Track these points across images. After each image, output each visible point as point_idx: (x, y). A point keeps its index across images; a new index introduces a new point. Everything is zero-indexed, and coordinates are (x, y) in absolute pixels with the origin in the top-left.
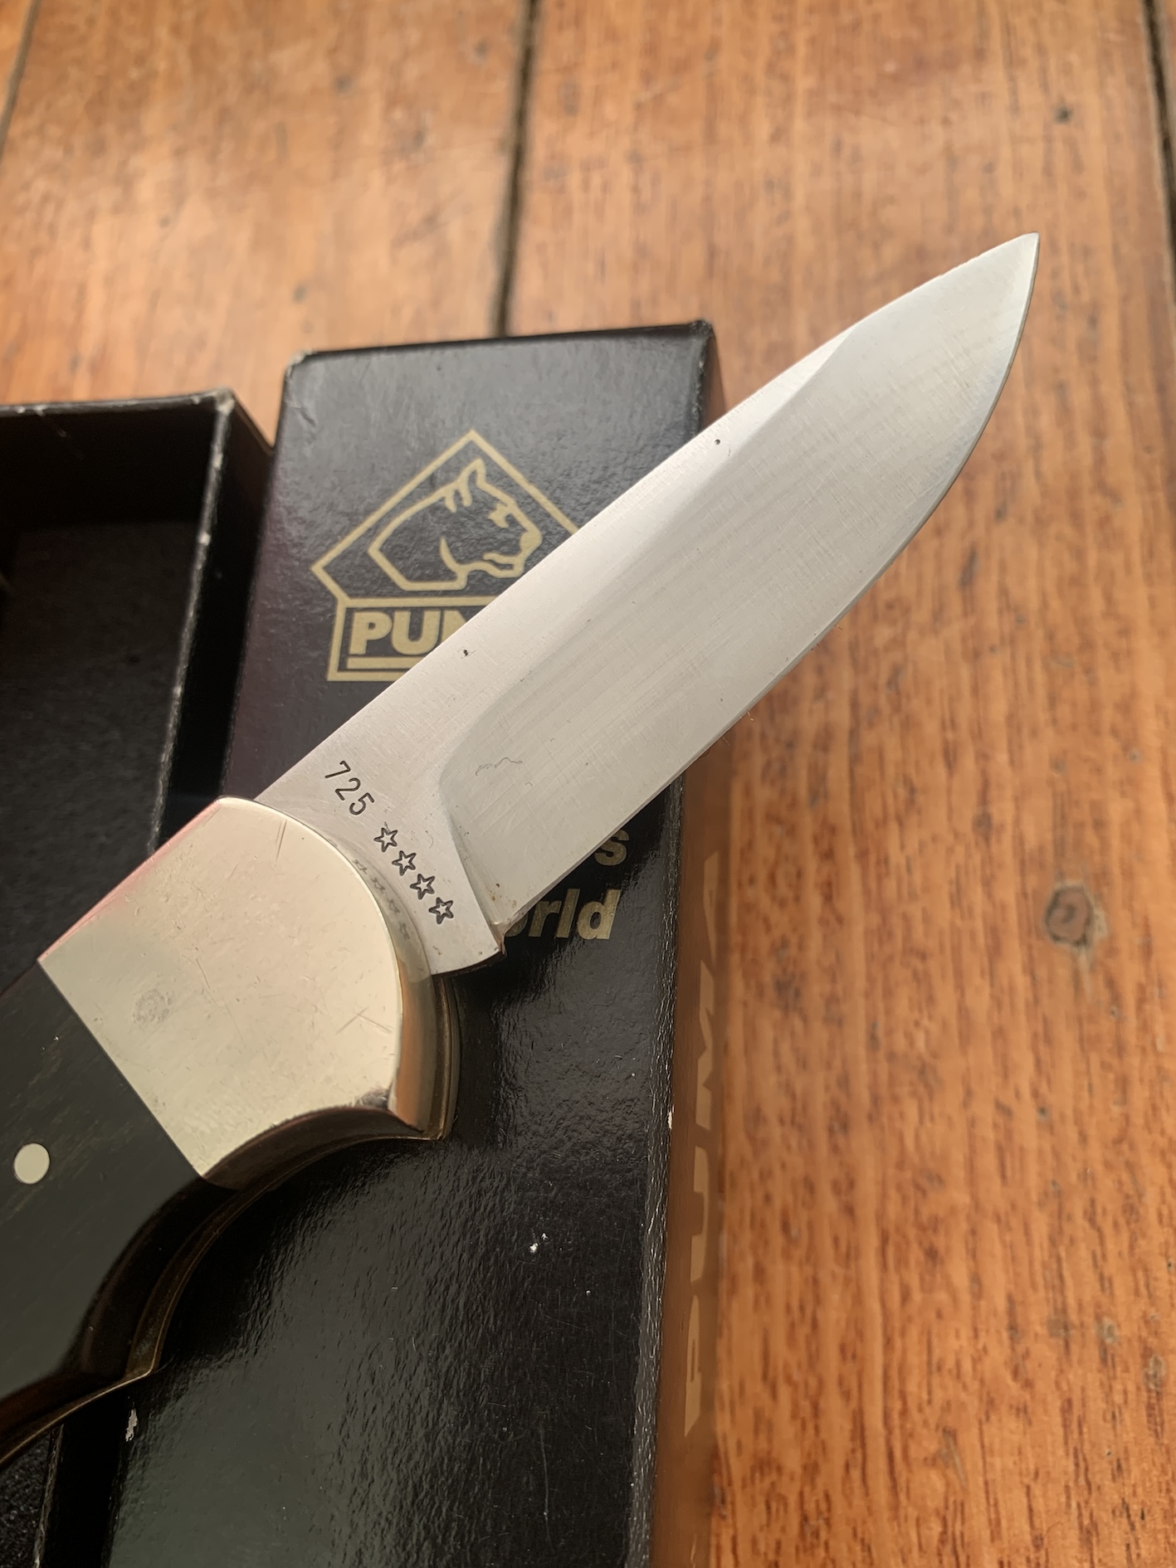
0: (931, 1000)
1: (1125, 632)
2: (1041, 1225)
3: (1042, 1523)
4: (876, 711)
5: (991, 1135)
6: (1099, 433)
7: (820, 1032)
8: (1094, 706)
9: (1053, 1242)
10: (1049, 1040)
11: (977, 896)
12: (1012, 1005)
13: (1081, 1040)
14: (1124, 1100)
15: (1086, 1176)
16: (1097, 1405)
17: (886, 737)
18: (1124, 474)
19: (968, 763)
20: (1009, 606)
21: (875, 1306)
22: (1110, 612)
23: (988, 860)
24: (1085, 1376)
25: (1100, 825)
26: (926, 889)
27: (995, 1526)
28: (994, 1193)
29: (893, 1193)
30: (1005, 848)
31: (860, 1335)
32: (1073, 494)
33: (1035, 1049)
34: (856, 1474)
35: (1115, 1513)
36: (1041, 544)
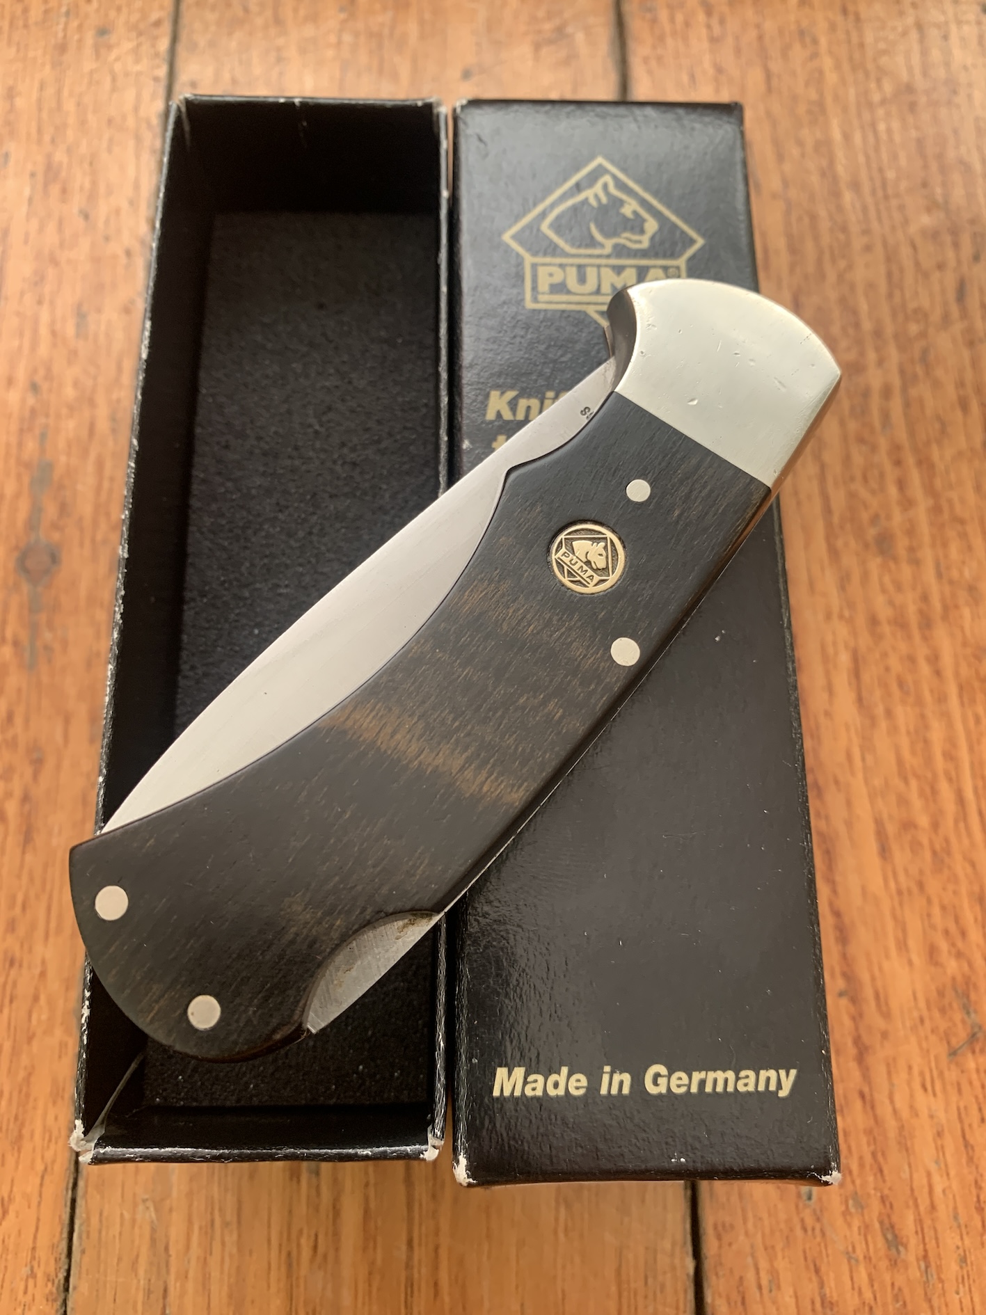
0: (970, 548)
4: (916, 376)
7: (906, 571)
17: (922, 390)
21: (959, 726)
26: (959, 483)
29: (962, 661)
31: (954, 745)
34: (962, 825)
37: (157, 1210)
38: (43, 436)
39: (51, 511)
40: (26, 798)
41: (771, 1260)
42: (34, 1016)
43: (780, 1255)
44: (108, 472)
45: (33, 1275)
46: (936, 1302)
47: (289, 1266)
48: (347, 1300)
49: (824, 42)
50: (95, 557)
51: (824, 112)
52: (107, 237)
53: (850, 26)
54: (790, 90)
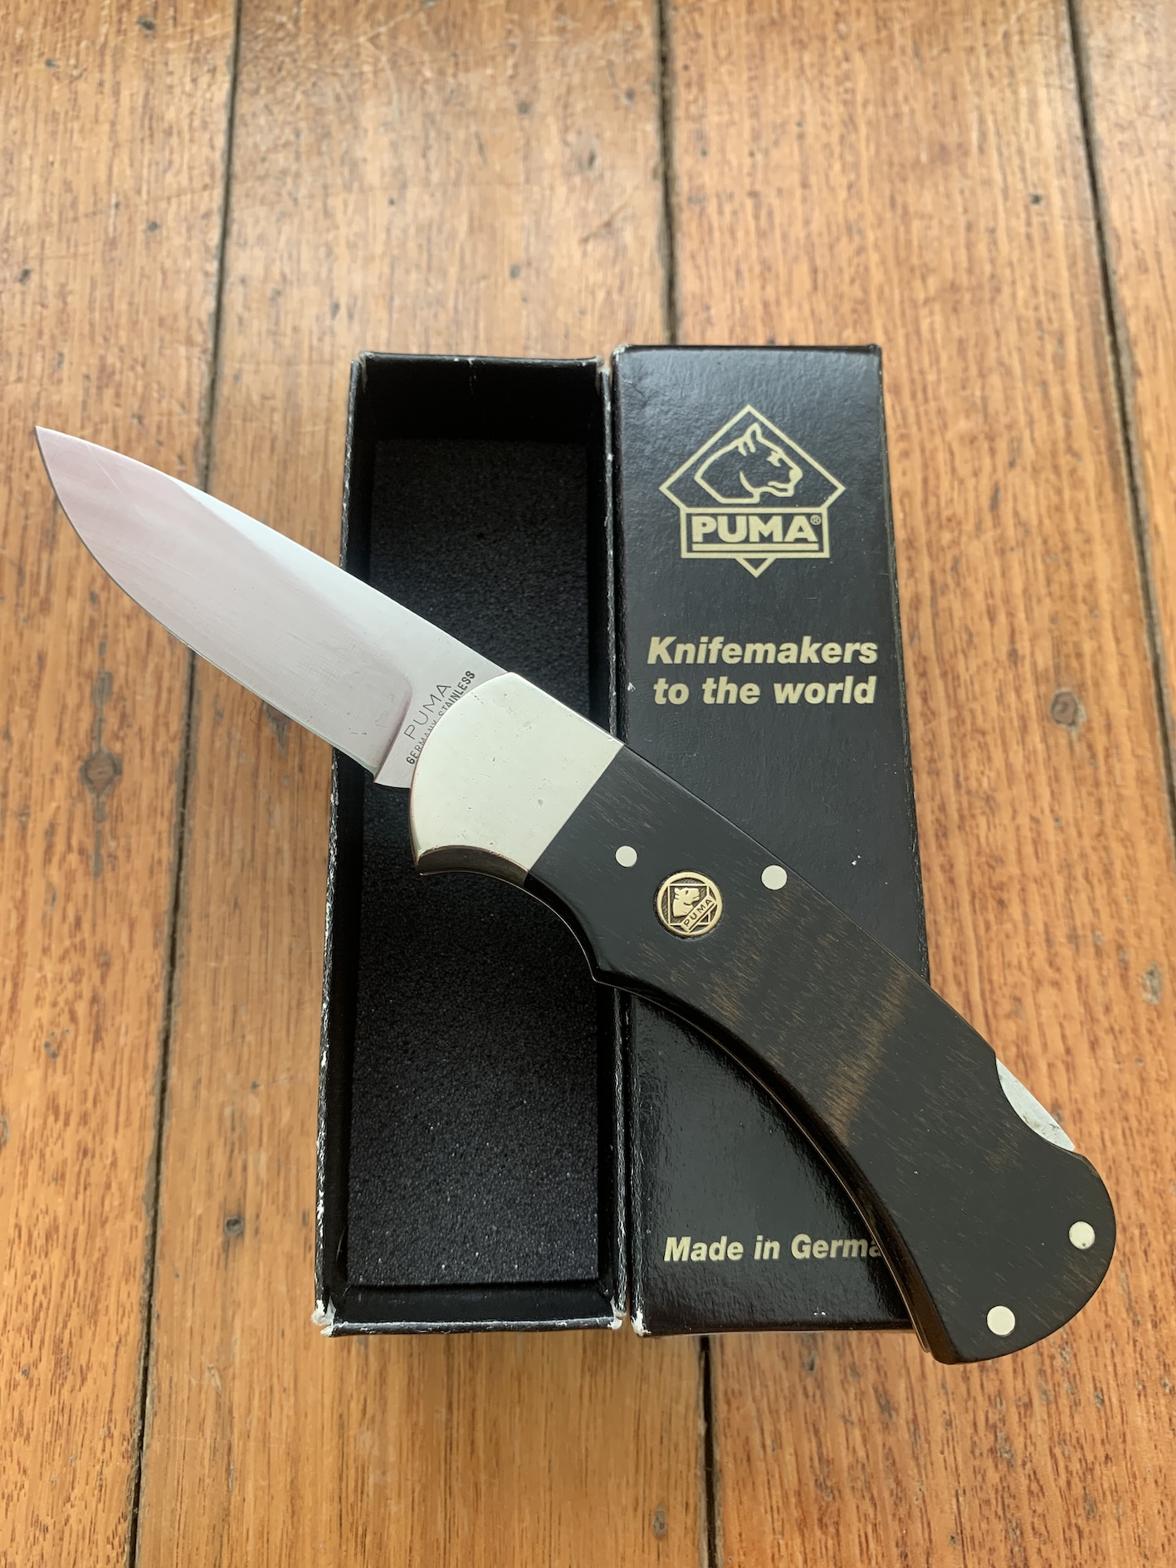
0: (989, 758)
1: (1088, 541)
2: (1060, 882)
3: (1070, 1042)
4: (946, 586)
5: (1029, 835)
8: (1072, 586)
9: (1067, 892)
10: (1057, 779)
11: (1012, 698)
12: (1036, 761)
13: (1075, 779)
14: (1101, 813)
15: (1083, 856)
16: (1095, 977)
17: (951, 600)
18: (1082, 443)
19: (1002, 618)
20: (1020, 523)
21: (970, 933)
22: (1079, 529)
23: (1017, 677)
24: (1088, 962)
25: (1079, 656)
26: (983, 694)
27: (1045, 1046)
28: (1033, 867)
29: (975, 869)
30: (1026, 669)
31: (964, 951)
32: (1054, 454)
33: (1050, 785)
35: (1106, 1032)
36: (1037, 485)
37: (221, 1377)
38: (102, 646)
39: (112, 721)
40: (95, 1000)
41: (776, 1422)
42: (107, 1203)
43: (783, 1418)
44: (165, 684)
45: (110, 1435)
46: (922, 1461)
47: (342, 1427)
48: (392, 1457)
49: (871, 236)
50: (155, 768)
51: (868, 311)
52: (160, 443)
53: (898, 221)
54: (836, 288)
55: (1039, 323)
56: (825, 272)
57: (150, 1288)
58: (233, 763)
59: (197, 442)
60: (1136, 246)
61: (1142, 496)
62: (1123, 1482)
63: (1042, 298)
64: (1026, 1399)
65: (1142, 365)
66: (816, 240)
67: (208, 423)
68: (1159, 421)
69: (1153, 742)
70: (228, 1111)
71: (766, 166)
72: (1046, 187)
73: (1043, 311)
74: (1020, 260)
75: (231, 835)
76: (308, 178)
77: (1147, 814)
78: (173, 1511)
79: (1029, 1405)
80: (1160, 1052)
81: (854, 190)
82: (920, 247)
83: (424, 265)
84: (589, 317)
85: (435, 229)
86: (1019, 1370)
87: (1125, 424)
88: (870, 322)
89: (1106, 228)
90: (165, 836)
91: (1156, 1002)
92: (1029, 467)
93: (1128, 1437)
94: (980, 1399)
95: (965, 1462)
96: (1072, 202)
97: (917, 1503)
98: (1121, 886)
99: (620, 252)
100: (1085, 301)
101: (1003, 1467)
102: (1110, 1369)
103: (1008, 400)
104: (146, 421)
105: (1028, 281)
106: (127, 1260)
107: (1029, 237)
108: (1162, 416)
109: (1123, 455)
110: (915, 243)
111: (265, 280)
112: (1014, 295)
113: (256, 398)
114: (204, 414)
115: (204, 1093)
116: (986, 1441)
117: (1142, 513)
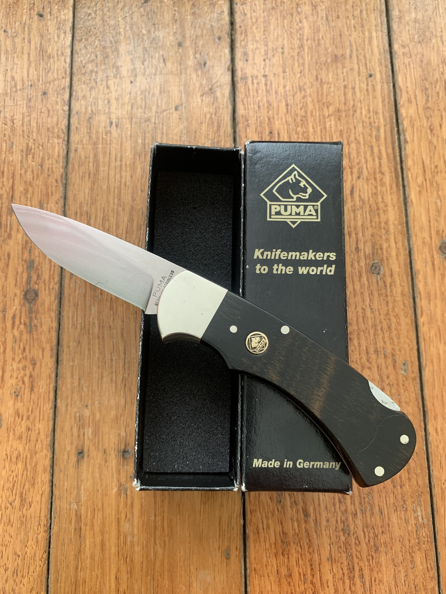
1: (386, 206)
2: (372, 332)
5: (361, 315)
6: (380, 158)
8: (380, 223)
9: (374, 335)
10: (372, 294)
11: (356, 265)
12: (364, 288)
13: (379, 294)
14: (388, 307)
15: (381, 322)
16: (384, 365)
18: (385, 169)
19: (353, 236)
20: (362, 200)
22: (383, 202)
23: (358, 257)
24: (381, 361)
25: (381, 249)
28: (362, 326)
30: (362, 254)
32: (375, 173)
33: (369, 296)
35: (387, 385)
36: (368, 185)
37: (77, 505)
38: (30, 250)
39: (34, 277)
40: (31, 376)
41: (268, 520)
42: (37, 446)
43: (270, 519)
44: (53, 264)
45: (40, 525)
46: (318, 533)
47: (118, 522)
48: (136, 532)
49: (308, 91)
50: (50, 295)
51: (307, 120)
52: (49, 175)
53: (319, 85)
54: (295, 111)
55: (370, 123)
56: (291, 105)
57: (52, 475)
58: (77, 292)
59: (62, 174)
60: (408, 93)
61: (407, 189)
62: (388, 540)
63: (372, 114)
64: (355, 512)
65: (408, 139)
66: (288, 94)
67: (66, 167)
68: (414, 160)
69: (407, 280)
70: (78, 415)
71: (270, 65)
72: (374, 71)
73: (372, 118)
74: (364, 99)
75: (77, 318)
76: (100, 73)
77: (405, 307)
78: (62, 550)
79: (356, 514)
80: (406, 392)
81: (302, 74)
82: (327, 95)
83: (143, 106)
84: (204, 124)
85: (147, 93)
86: (353, 502)
87: (401, 161)
88: (307, 124)
89: (396, 86)
90: (54, 319)
91: (405, 374)
92: (365, 179)
93: (390, 525)
94: (339, 512)
95: (333, 534)
96: (384, 76)
97: (316, 547)
98: (394, 333)
99: (216, 98)
100: (388, 115)
101: (346, 535)
102: (385, 502)
103: (358, 153)
104: (44, 167)
105: (367, 107)
106: (44, 466)
107: (367, 90)
108: (415, 158)
109: (400, 173)
110: (325, 94)
111: (85, 113)
112: (361, 113)
113: (83, 157)
114: (65, 164)
115: (69, 408)
116: (341, 526)
117: (407, 195)
